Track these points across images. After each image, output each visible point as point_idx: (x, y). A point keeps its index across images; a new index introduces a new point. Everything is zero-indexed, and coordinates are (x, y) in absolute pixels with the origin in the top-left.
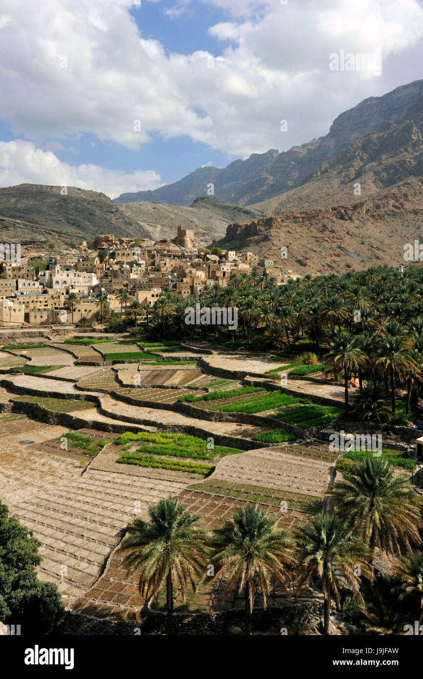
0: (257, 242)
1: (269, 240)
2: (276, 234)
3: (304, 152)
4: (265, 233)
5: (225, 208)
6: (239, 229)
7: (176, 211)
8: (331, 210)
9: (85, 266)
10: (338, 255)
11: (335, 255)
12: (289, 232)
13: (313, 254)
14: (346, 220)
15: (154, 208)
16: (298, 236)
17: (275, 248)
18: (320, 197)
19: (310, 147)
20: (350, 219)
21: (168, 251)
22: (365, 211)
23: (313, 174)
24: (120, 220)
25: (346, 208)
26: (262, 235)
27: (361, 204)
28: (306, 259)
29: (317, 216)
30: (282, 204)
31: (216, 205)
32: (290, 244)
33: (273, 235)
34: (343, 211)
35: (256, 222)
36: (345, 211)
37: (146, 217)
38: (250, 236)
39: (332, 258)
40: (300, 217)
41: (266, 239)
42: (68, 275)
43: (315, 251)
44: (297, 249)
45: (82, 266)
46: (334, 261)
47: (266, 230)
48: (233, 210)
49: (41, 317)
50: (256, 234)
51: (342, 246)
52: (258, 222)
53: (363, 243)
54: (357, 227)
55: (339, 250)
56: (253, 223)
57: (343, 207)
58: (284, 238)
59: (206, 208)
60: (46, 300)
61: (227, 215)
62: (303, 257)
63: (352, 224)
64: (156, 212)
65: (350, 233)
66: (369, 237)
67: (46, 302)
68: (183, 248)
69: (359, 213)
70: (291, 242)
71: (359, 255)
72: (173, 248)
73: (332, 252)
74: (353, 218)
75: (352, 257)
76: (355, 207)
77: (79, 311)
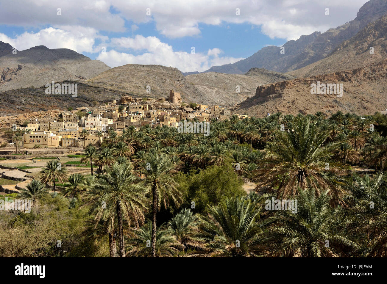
0: (274, 98)
1: (282, 97)
2: (288, 92)
3: (337, 33)
4: (280, 92)
5: (269, 75)
6: (263, 89)
7: (231, 78)
8: (335, 75)
9: (108, 115)
10: (333, 107)
11: (330, 106)
12: (297, 91)
13: (313, 106)
14: (346, 81)
15: (216, 77)
16: (304, 93)
17: (284, 102)
18: (339, 65)
19: (342, 29)
20: (350, 80)
21: (161, 106)
22: (362, 75)
23: (337, 48)
24: (183, 85)
25: (347, 72)
26: (278, 93)
27: (360, 70)
28: (307, 109)
29: (324, 79)
30: (311, 71)
31: (262, 73)
32: (297, 99)
33: (285, 93)
34: (344, 75)
35: (274, 85)
36: (346, 75)
37: (208, 83)
38: (269, 95)
39: (328, 109)
40: (309, 80)
41: (280, 96)
42: (95, 120)
43: (315, 104)
44: (301, 102)
45: (106, 115)
46: (329, 111)
47: (281, 90)
48: (274, 76)
49: (68, 143)
50: (274, 92)
51: (337, 100)
52: (276, 85)
53: (355, 98)
54: (354, 86)
55: (334, 103)
56: (272, 85)
57: (344, 72)
58: (293, 95)
59: (256, 75)
60: (75, 134)
61: (269, 79)
62: (305, 108)
63: (350, 84)
64: (216, 79)
65: (347, 91)
66: (362, 93)
67: (75, 135)
68: (172, 104)
69: (357, 76)
70: (298, 98)
71: (350, 106)
72: (166, 103)
73: (328, 104)
74: (352, 80)
75: (344, 108)
76: (355, 72)
77: (89, 140)
